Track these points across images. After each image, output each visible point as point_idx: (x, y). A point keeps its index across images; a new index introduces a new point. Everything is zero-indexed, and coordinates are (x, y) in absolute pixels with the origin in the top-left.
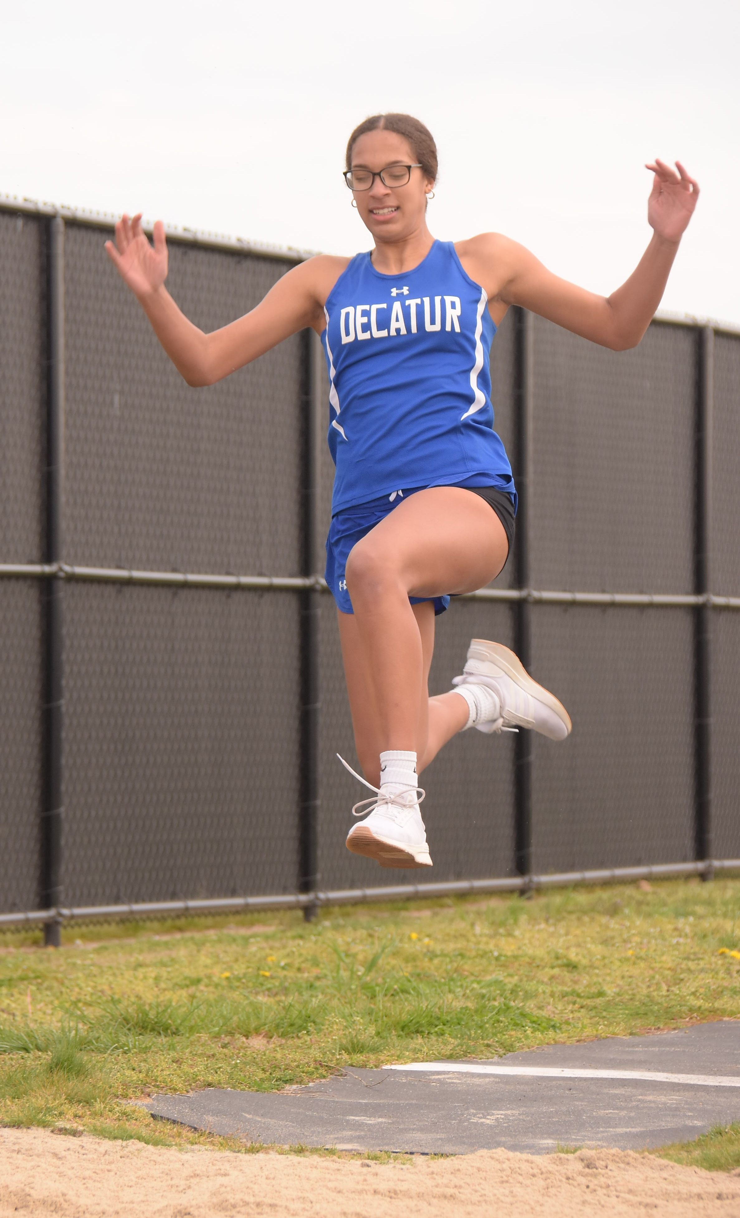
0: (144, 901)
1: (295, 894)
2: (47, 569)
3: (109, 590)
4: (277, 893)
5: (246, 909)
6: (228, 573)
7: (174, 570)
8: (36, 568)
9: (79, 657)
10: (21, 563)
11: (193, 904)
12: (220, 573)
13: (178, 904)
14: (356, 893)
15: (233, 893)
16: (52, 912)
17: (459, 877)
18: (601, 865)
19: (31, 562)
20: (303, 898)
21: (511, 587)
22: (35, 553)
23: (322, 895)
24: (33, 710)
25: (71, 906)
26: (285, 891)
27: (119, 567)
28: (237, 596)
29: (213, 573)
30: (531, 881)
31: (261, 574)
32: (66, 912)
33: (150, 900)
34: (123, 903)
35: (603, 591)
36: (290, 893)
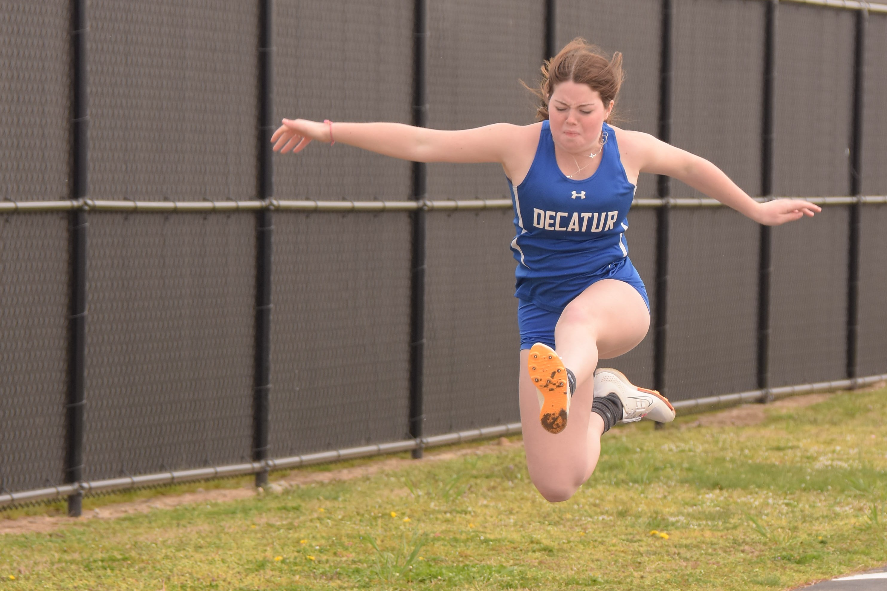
0: (141, 473)
1: (249, 463)
2: (75, 203)
3: (119, 218)
4: (237, 463)
5: (216, 477)
6: (205, 200)
7: (166, 199)
8: (67, 204)
9: (96, 275)
10: (55, 199)
11: (177, 474)
12: (199, 200)
13: (166, 475)
14: (295, 459)
15: (205, 464)
16: (76, 486)
17: (368, 442)
18: (471, 426)
19: (62, 199)
20: (257, 465)
21: (410, 199)
22: (65, 191)
23: (270, 463)
24: (62, 320)
25: (87, 481)
26: (242, 460)
27: (126, 199)
28: (212, 218)
29: (194, 200)
30: (422, 442)
31: (229, 199)
32: (85, 485)
33: (145, 473)
34: (126, 476)
35: (477, 198)
36: (247, 462)
